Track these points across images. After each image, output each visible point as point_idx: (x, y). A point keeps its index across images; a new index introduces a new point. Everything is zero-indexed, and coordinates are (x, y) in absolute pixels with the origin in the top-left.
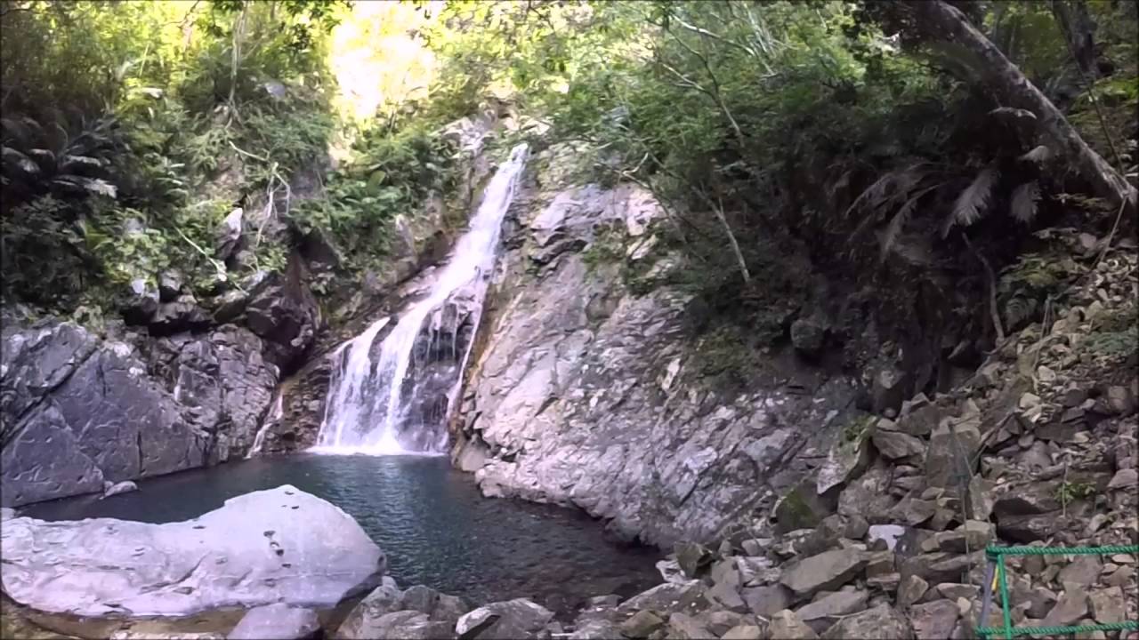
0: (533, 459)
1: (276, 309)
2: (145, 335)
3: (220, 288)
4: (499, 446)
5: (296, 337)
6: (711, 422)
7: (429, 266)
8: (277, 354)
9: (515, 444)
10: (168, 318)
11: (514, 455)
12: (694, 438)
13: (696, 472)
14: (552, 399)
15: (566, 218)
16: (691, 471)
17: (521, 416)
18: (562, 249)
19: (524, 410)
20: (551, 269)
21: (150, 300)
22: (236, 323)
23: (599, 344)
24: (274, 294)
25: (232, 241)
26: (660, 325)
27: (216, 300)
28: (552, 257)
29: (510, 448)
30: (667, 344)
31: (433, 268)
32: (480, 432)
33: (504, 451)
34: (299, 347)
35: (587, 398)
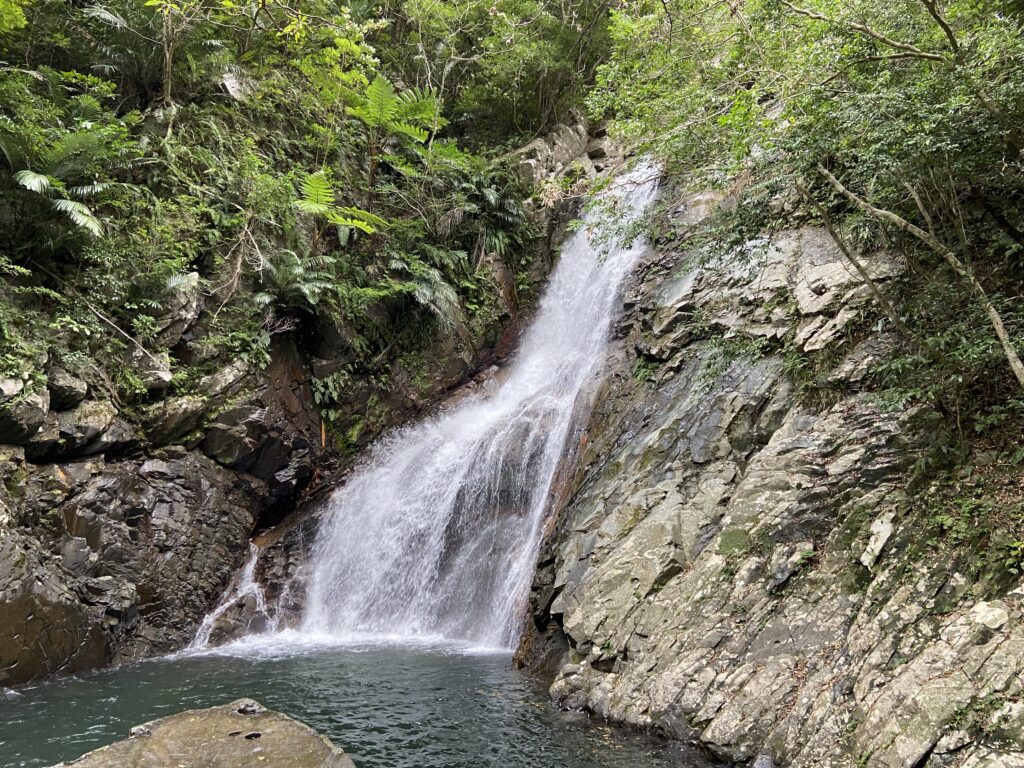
0: (642, 668)
1: (253, 426)
2: (18, 462)
3: (160, 391)
4: (590, 643)
5: (284, 467)
6: (957, 628)
7: (489, 366)
8: (250, 492)
9: (613, 642)
10: (63, 434)
11: (614, 659)
12: (926, 657)
13: (933, 717)
14: (673, 571)
15: (695, 291)
16: (925, 717)
17: (624, 596)
18: (691, 339)
19: (627, 587)
20: (671, 369)
21: (32, 406)
22: (185, 444)
23: (749, 484)
24: (251, 403)
25: (182, 320)
26: (854, 456)
27: (154, 409)
28: (674, 350)
29: (605, 647)
30: (867, 487)
31: (495, 368)
32: (559, 618)
33: (596, 650)
34: (288, 483)
35: (730, 572)
